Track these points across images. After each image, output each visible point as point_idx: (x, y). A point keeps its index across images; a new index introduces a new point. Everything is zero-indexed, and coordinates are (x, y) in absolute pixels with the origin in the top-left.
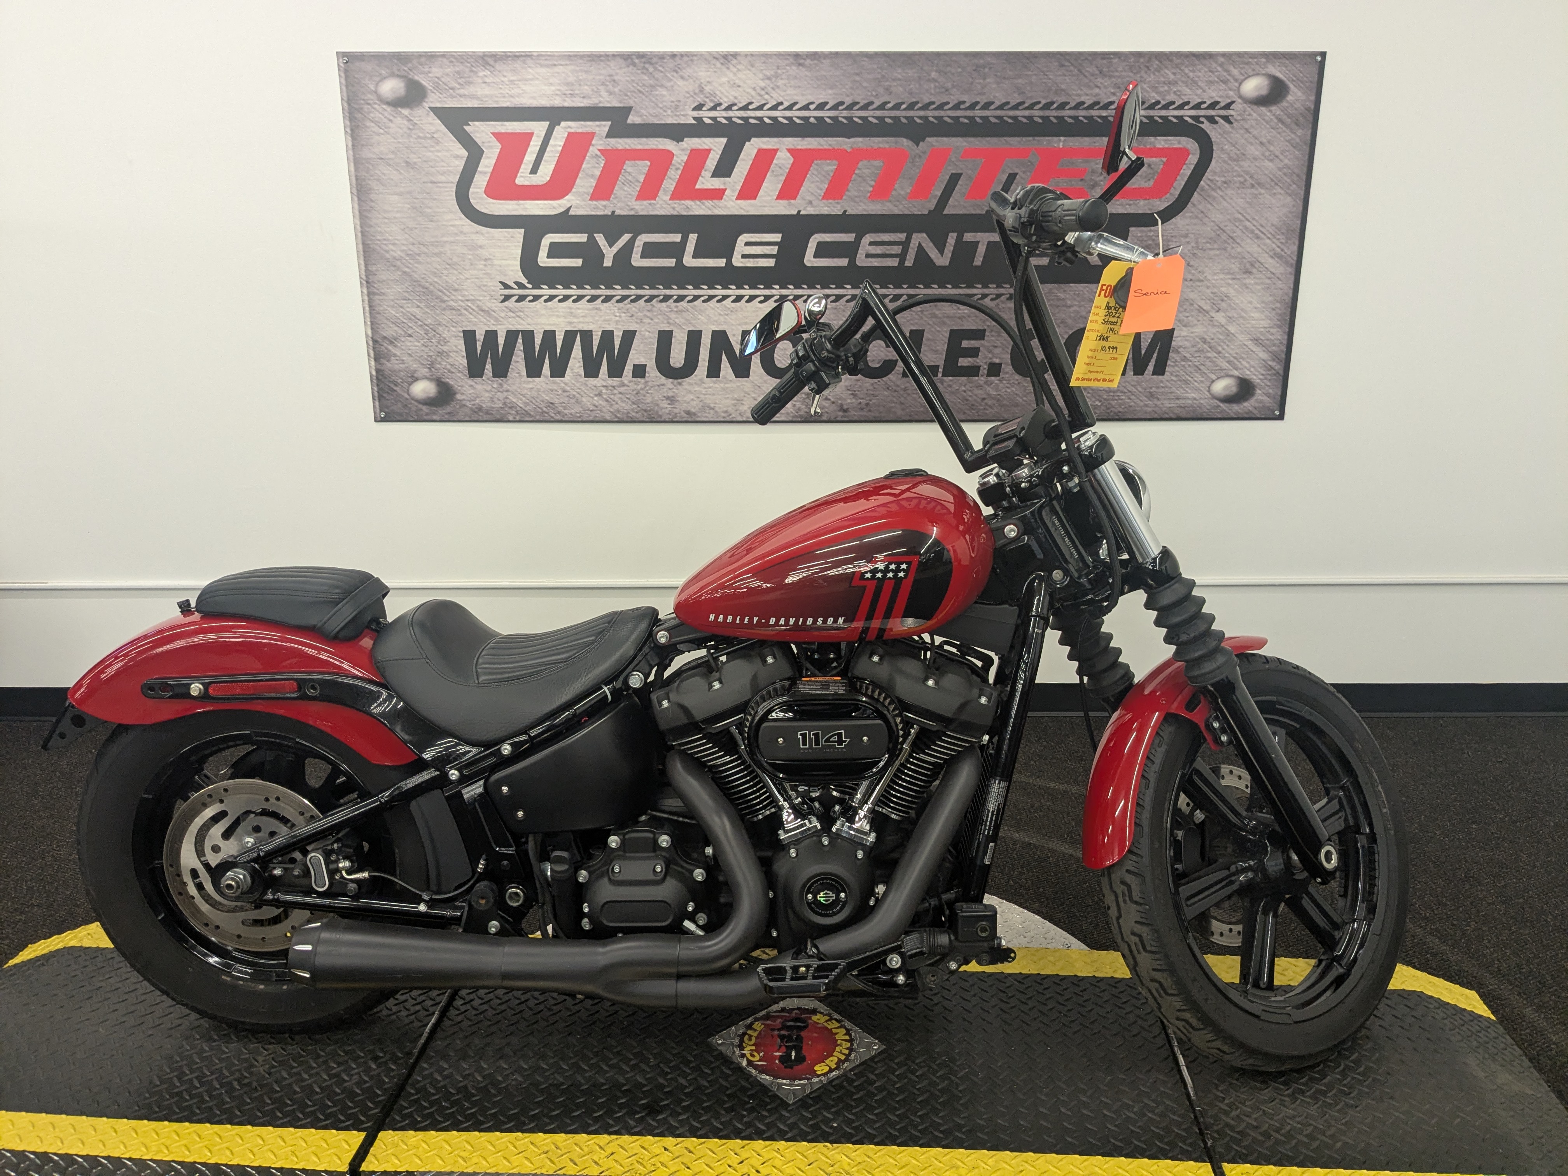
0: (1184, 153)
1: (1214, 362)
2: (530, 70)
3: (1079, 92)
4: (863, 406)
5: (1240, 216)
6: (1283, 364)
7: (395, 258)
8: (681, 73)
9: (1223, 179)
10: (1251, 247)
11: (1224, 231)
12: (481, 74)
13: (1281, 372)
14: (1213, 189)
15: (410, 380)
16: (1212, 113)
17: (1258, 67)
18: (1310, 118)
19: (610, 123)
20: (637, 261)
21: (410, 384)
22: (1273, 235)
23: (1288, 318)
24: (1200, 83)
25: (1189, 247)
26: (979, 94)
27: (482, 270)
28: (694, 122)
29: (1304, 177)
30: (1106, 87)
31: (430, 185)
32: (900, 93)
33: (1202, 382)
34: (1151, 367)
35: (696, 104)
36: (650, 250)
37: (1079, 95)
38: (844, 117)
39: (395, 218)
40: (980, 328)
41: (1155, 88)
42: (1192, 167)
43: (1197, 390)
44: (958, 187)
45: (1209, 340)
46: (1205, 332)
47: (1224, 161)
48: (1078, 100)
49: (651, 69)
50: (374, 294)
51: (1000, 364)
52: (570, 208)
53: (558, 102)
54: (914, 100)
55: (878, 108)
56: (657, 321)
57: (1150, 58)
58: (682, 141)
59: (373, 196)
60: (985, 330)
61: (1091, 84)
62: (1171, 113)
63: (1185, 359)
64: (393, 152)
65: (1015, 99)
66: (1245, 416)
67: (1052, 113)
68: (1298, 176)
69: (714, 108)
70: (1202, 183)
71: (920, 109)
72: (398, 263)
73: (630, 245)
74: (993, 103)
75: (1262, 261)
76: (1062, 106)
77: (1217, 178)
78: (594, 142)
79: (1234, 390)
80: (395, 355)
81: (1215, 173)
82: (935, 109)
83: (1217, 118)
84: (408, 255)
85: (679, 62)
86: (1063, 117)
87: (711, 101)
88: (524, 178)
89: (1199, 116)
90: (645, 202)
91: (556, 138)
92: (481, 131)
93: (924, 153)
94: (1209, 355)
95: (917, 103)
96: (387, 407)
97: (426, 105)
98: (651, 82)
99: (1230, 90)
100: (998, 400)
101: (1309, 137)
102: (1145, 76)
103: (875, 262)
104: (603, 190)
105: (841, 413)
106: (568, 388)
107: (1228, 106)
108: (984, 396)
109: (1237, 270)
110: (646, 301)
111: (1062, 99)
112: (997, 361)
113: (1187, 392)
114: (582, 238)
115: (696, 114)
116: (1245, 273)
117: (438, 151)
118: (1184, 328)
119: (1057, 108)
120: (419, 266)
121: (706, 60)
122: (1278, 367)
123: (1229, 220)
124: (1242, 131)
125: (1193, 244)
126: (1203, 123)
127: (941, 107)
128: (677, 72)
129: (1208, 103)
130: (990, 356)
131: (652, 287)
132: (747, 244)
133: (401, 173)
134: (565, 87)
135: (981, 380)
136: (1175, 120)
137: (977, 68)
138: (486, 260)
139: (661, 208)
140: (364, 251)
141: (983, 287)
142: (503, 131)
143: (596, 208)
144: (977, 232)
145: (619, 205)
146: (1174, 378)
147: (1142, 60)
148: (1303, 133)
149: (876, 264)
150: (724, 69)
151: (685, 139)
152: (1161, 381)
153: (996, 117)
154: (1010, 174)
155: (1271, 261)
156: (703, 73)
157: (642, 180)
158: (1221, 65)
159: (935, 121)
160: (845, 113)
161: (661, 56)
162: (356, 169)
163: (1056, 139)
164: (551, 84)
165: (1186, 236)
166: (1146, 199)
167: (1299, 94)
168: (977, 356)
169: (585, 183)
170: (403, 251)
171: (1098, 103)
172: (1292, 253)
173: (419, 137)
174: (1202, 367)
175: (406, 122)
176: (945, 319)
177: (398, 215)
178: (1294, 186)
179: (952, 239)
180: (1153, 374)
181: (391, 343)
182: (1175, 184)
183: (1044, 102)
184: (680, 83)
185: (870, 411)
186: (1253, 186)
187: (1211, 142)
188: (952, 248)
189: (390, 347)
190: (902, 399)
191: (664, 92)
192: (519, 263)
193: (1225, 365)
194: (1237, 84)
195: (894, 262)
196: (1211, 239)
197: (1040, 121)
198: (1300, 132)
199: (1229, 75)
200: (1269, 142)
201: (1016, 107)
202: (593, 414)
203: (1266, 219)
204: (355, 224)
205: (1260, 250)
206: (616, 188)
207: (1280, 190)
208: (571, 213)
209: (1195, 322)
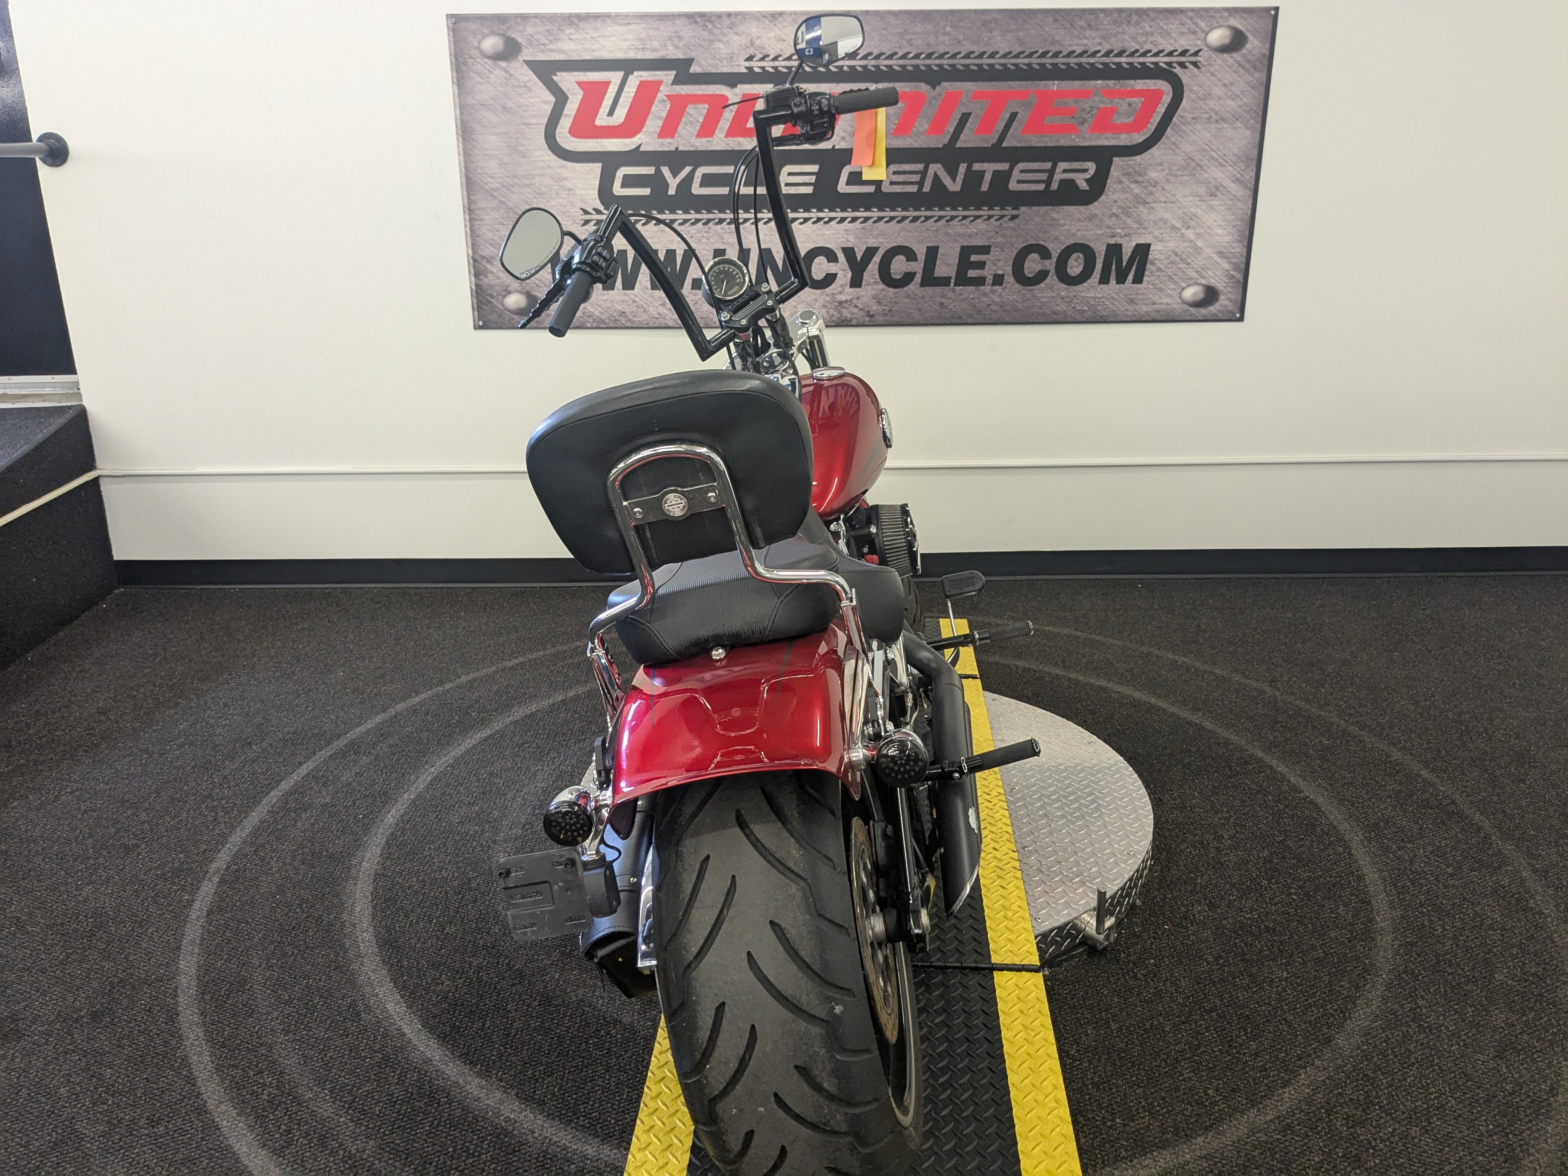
0: (1160, 93)
1: (1184, 272)
2: (608, 28)
3: (1072, 43)
4: (887, 312)
5: (1207, 147)
6: (1242, 274)
7: (492, 189)
8: (735, 30)
9: (1192, 115)
10: (1216, 174)
11: (1193, 160)
12: (567, 32)
13: (1241, 280)
14: (1184, 125)
15: (504, 293)
16: (1183, 59)
17: (1221, 22)
18: (1266, 63)
19: (674, 72)
20: (697, 189)
21: (504, 296)
22: (1235, 164)
23: (1247, 234)
24: (1173, 34)
25: (1164, 174)
26: (987, 45)
27: (564, 198)
28: (746, 71)
29: (1261, 113)
30: (1093, 38)
31: (523, 126)
32: (920, 45)
33: (1174, 289)
34: (1130, 277)
35: (748, 56)
36: (707, 181)
37: (1071, 45)
38: (873, 66)
39: (494, 155)
40: (986, 244)
41: (1134, 39)
42: (1166, 105)
43: (1170, 296)
44: (968, 124)
45: (1180, 253)
46: (1177, 247)
47: (1193, 101)
48: (1070, 49)
49: (710, 26)
50: (475, 219)
51: (1003, 275)
52: (640, 145)
53: (632, 55)
54: (931, 51)
55: (900, 58)
56: (712, 240)
57: (1131, 14)
58: (736, 86)
59: (474, 136)
60: (990, 246)
61: (1081, 36)
62: (1149, 60)
63: (1159, 270)
64: (492, 99)
65: (1017, 49)
66: (1211, 318)
67: (1048, 61)
68: (1255, 112)
69: (763, 59)
70: (1174, 119)
71: (937, 58)
72: (496, 193)
73: (691, 175)
74: (998, 52)
75: (1225, 184)
76: (1056, 54)
77: (1187, 115)
78: (661, 89)
79: (1201, 296)
80: (492, 272)
81: (1185, 111)
82: (949, 58)
83: (1187, 64)
84: (503, 186)
85: (734, 20)
86: (1056, 64)
87: (761, 53)
88: (602, 120)
89: (1173, 62)
90: (704, 140)
91: (629, 86)
92: (567, 81)
93: (940, 95)
94: (1180, 266)
95: (933, 53)
96: (484, 316)
97: (521, 58)
98: (711, 37)
99: (1198, 39)
100: (1002, 306)
101: (1264, 79)
102: (1126, 28)
103: (898, 189)
104: (668, 129)
105: (868, 319)
106: (637, 299)
107: (1196, 54)
108: (990, 303)
109: (1203, 193)
110: (704, 224)
111: (1057, 49)
112: (1000, 272)
113: (1161, 298)
114: (650, 170)
115: (748, 64)
116: (1211, 195)
117: (530, 98)
118: (1159, 244)
119: (1051, 57)
120: (513, 196)
121: (757, 18)
122: (1239, 276)
123: (1198, 151)
124: (1208, 75)
125: (1167, 172)
126: (1175, 68)
127: (954, 56)
128: (732, 28)
129: (1180, 51)
130: (995, 268)
131: (709, 212)
132: (790, 174)
133: (499, 117)
134: (638, 43)
135: (987, 288)
136: (1152, 66)
137: (984, 23)
138: (569, 190)
139: (718, 144)
140: (467, 184)
141: (989, 209)
142: (585, 80)
143: (662, 145)
144: (983, 161)
145: (682, 142)
146: (1150, 287)
147: (1124, 15)
148: (1261, 76)
149: (898, 191)
150: (771, 25)
151: (739, 86)
152: (1140, 289)
153: (1001, 65)
154: (1012, 113)
155: (1233, 185)
156: (754, 29)
157: (701, 120)
158: (1191, 19)
159: (949, 68)
160: (873, 62)
161: (719, 15)
162: (461, 114)
163: (1051, 82)
164: (626, 40)
165: (1161, 164)
166: (1126, 133)
167: (1257, 42)
168: (984, 268)
169: (653, 123)
170: (500, 183)
171: (1086, 52)
172: (1251, 178)
173: (515, 86)
174: (1174, 277)
175: (503, 73)
176: (957, 238)
177: (496, 152)
178: (1252, 121)
179: (962, 168)
180: (1133, 282)
181: (489, 261)
182: (1151, 121)
183: (1041, 51)
184: (735, 38)
185: (892, 316)
186: (1217, 121)
187: (1182, 85)
188: (962, 177)
189: (488, 266)
190: (920, 306)
191: (721, 46)
192: (597, 192)
193: (1194, 274)
194: (1204, 35)
195: (913, 189)
196: (1182, 166)
197: (1038, 67)
198: (1257, 75)
199: (1197, 27)
200: (1231, 84)
201: (1017, 56)
202: (658, 321)
203: (1229, 149)
204: (459, 160)
205: (1223, 176)
206: (680, 127)
207: (1240, 125)
208: (642, 149)
209: (1168, 238)
